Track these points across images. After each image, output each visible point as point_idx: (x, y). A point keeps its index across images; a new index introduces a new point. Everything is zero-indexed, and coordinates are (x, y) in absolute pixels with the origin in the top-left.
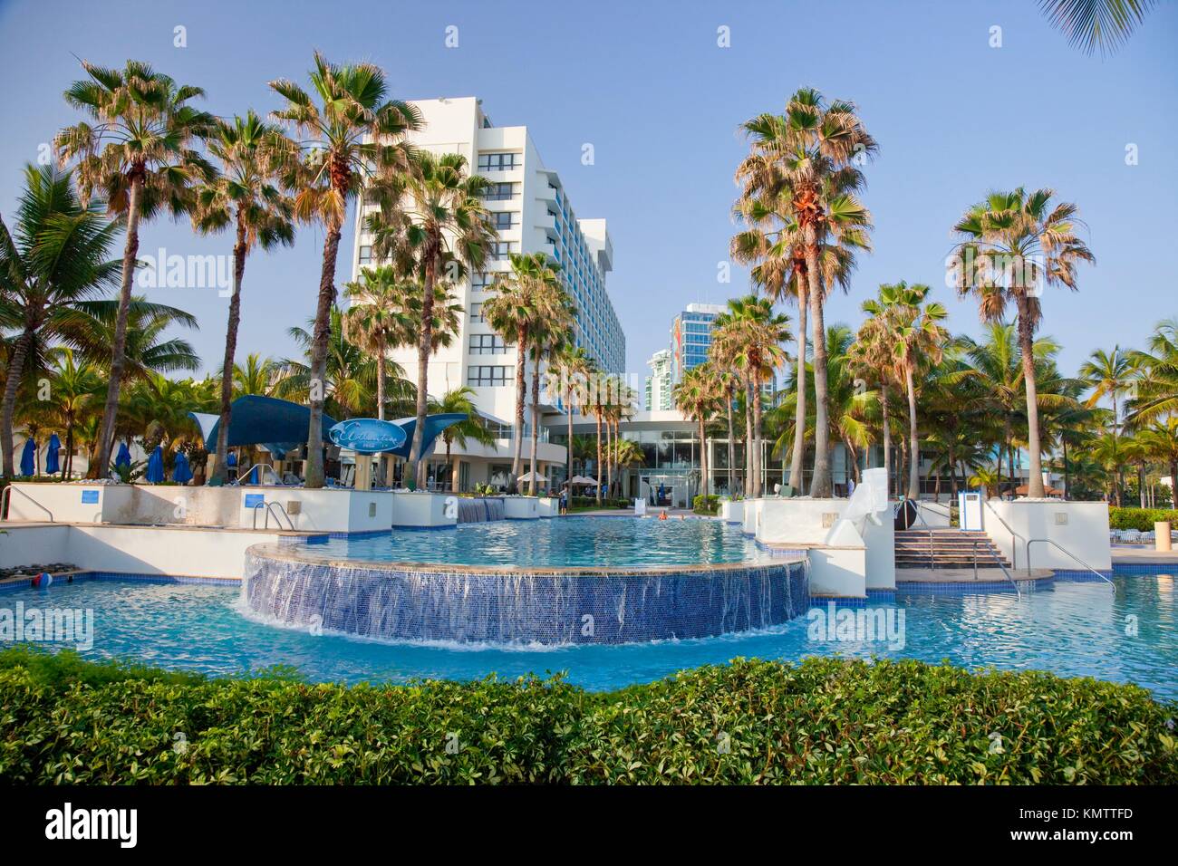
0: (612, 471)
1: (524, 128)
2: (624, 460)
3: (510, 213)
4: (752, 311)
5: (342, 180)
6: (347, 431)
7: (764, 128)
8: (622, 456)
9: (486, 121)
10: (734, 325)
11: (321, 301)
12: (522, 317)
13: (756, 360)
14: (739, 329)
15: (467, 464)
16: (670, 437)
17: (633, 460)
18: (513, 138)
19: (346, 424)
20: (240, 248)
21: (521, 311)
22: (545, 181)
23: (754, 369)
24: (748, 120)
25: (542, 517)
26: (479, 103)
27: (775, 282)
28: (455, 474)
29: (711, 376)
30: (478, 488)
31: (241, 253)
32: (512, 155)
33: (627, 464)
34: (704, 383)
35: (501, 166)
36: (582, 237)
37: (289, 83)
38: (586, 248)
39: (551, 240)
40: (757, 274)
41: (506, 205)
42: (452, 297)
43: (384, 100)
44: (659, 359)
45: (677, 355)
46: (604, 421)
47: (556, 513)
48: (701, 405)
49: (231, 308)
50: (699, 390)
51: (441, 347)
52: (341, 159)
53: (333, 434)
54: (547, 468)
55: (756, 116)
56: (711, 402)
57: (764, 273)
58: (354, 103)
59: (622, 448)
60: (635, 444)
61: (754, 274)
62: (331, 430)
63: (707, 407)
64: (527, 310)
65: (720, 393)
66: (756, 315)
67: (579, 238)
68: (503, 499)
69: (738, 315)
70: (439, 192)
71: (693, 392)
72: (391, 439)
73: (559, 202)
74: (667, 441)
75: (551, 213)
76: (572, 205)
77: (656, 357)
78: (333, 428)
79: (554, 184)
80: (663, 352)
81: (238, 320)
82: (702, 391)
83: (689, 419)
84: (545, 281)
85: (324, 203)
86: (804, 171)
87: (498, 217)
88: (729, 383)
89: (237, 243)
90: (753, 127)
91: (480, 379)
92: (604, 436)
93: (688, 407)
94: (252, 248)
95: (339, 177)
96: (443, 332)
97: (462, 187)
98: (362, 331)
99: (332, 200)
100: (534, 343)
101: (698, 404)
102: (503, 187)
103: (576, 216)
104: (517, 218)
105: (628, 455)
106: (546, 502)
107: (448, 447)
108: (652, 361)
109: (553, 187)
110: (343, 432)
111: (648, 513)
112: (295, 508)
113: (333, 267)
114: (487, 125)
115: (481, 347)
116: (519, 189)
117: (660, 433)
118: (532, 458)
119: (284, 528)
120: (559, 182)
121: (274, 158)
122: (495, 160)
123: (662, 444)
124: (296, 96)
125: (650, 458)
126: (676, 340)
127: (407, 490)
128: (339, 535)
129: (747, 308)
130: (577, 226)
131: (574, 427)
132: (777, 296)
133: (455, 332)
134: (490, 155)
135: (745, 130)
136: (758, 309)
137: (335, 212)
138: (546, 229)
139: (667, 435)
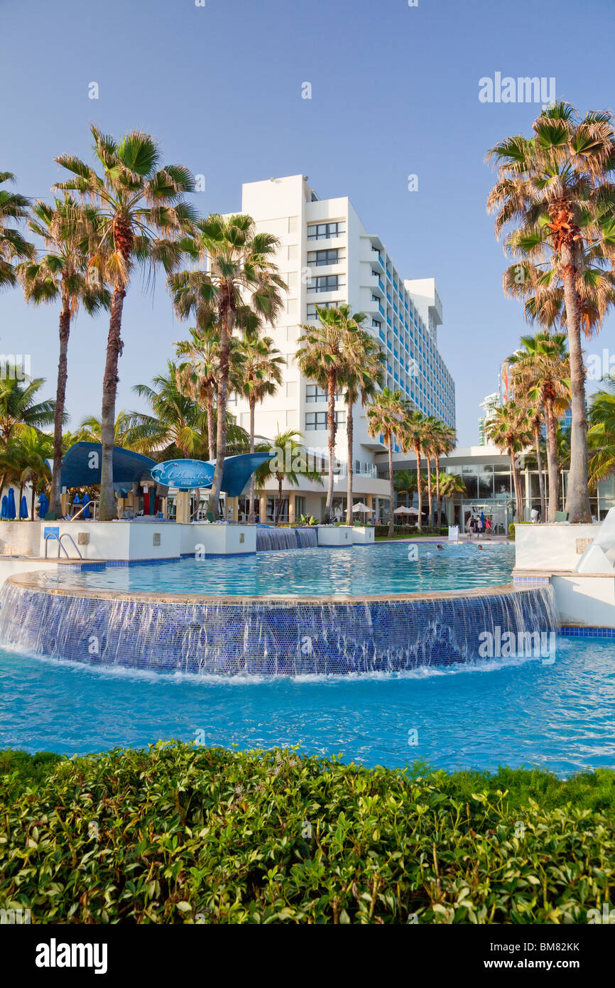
0: (433, 502)
1: (346, 199)
2: (446, 492)
3: (337, 276)
4: (543, 346)
5: (124, 242)
6: (166, 470)
7: (513, 151)
8: (443, 489)
9: (313, 195)
10: (527, 360)
11: (108, 353)
12: (329, 364)
13: (549, 394)
14: (532, 364)
15: (303, 498)
16: (491, 471)
17: (454, 491)
18: (337, 208)
19: (166, 464)
20: (65, 314)
21: (328, 359)
22: (368, 245)
23: (549, 401)
24: (495, 145)
25: (355, 544)
26: (305, 179)
27: (548, 312)
28: (291, 508)
29: (518, 411)
30: (303, 519)
31: (66, 319)
32: (337, 223)
33: (449, 495)
34: (512, 418)
35: (328, 235)
36: (406, 294)
37: (70, 155)
38: (411, 303)
39: (376, 298)
40: (530, 306)
41: (333, 269)
42: (274, 351)
43: (159, 167)
44: (490, 401)
45: (505, 396)
46: (423, 457)
47: (372, 540)
48: (511, 440)
49: (60, 367)
50: (508, 425)
51: (267, 396)
52: (122, 223)
53: (154, 474)
54: (374, 500)
55: (504, 138)
56: (521, 436)
57: (538, 303)
58: (124, 168)
59: (443, 481)
60: (457, 478)
61: (528, 306)
62: (153, 470)
63: (518, 441)
64: (334, 357)
65: (528, 427)
66: (548, 350)
67: (404, 295)
68: (317, 529)
69: (531, 351)
70: (229, 251)
71: (503, 428)
72: (206, 477)
73: (382, 263)
74: (488, 474)
75: (375, 273)
76: (395, 264)
77: (488, 400)
78: (155, 468)
79: (377, 248)
80: (494, 395)
81: (66, 377)
82: (511, 425)
83: (506, 453)
84: (349, 330)
85: (109, 264)
86: (551, 188)
87: (327, 280)
88: (534, 418)
89: (63, 311)
90: (502, 151)
91: (316, 423)
92: (424, 471)
93: (498, 441)
94: (75, 313)
95: (122, 240)
96: (268, 382)
97: (249, 245)
98: (191, 384)
99: (116, 263)
100: (345, 390)
101: (508, 439)
102: (330, 253)
103: (400, 276)
104: (343, 280)
105: (449, 487)
106: (361, 531)
107: (280, 484)
108: (484, 403)
109: (376, 250)
110: (163, 472)
111: (461, 539)
112: (85, 539)
113: (119, 322)
114: (314, 199)
115: (316, 396)
116: (344, 254)
117: (482, 467)
118: (349, 492)
119: (70, 557)
120: (381, 245)
121: (63, 227)
122: (322, 230)
123: (485, 476)
124: (77, 167)
125: (472, 489)
126: (504, 384)
127: (208, 521)
128: (120, 563)
129: (539, 343)
130: (401, 284)
131: (394, 463)
132: (550, 325)
133: (279, 382)
134: (317, 226)
135: (495, 155)
136: (549, 344)
137: (119, 272)
138: (371, 288)
139: (488, 468)
